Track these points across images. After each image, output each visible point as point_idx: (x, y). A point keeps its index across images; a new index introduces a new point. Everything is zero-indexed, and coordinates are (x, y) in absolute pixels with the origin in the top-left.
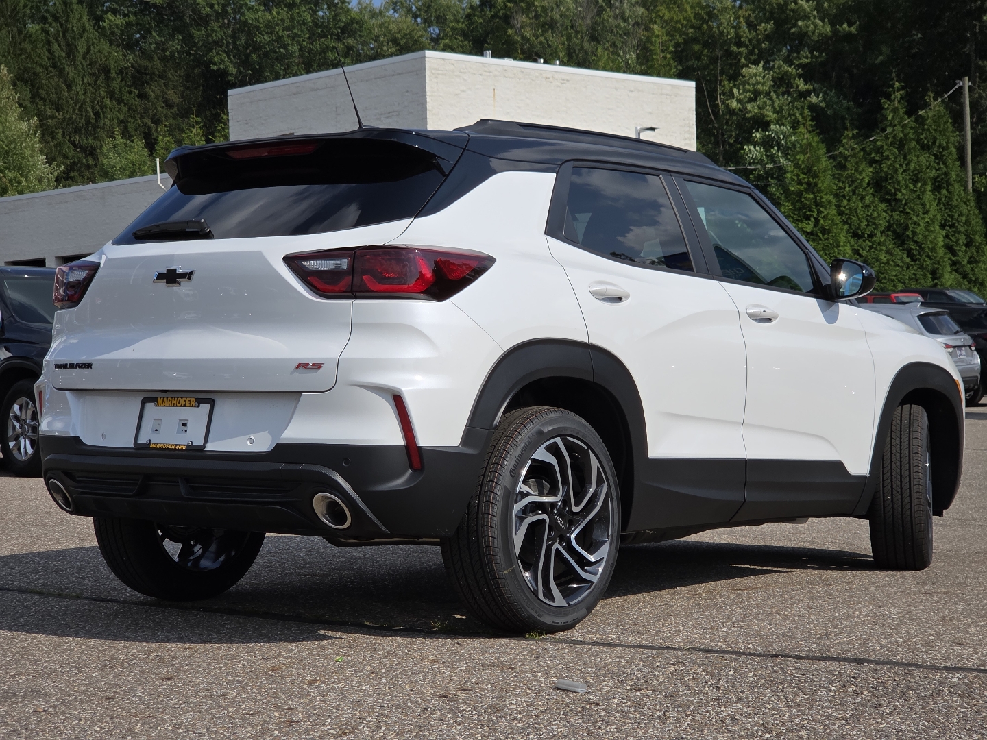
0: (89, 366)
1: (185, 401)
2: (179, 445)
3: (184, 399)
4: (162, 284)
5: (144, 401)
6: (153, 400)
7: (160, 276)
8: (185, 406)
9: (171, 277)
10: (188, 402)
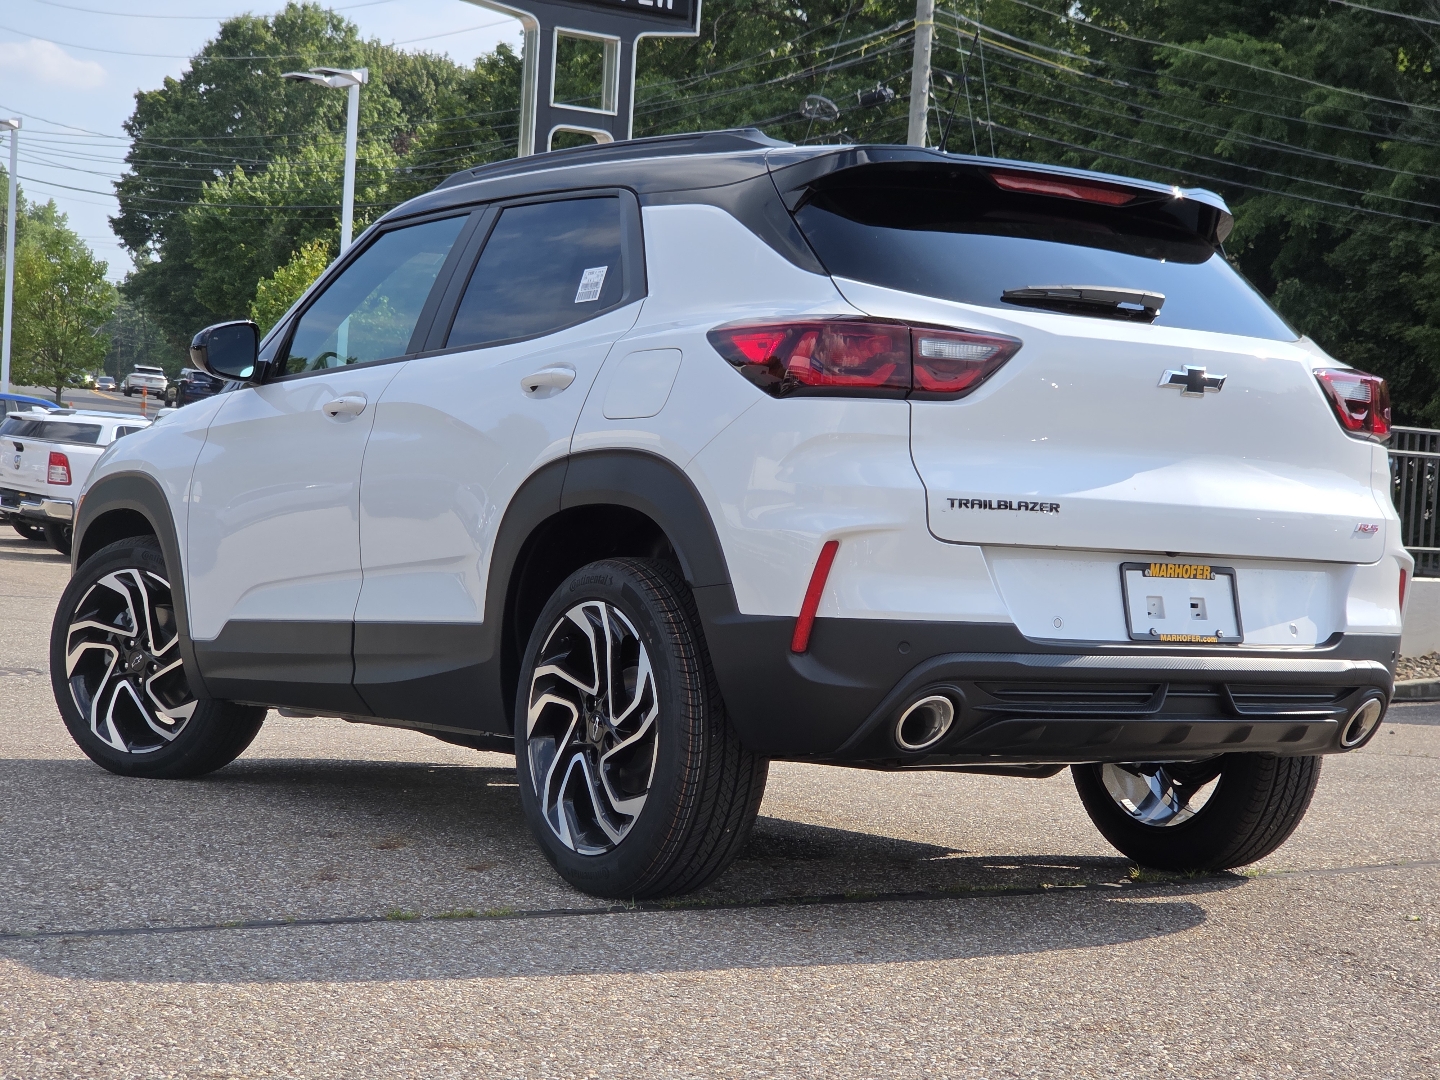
0: (1054, 508)
1: (1196, 570)
2: (1207, 636)
3: (1193, 568)
4: (1176, 391)
5: (1122, 568)
6: (1143, 568)
7: (1175, 379)
8: (1195, 577)
9: (1193, 383)
10: (1199, 572)
